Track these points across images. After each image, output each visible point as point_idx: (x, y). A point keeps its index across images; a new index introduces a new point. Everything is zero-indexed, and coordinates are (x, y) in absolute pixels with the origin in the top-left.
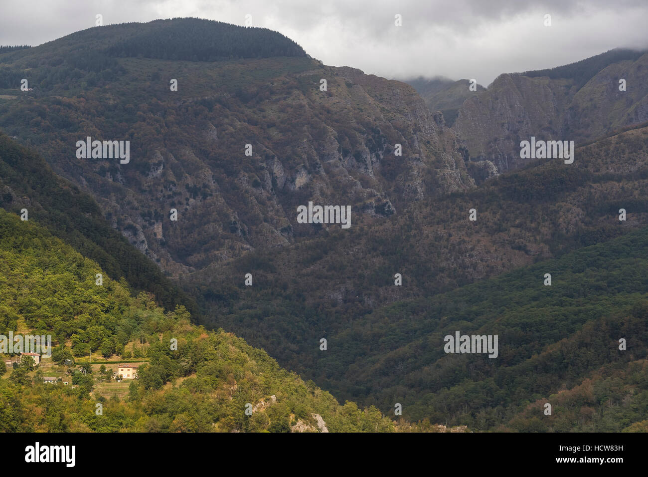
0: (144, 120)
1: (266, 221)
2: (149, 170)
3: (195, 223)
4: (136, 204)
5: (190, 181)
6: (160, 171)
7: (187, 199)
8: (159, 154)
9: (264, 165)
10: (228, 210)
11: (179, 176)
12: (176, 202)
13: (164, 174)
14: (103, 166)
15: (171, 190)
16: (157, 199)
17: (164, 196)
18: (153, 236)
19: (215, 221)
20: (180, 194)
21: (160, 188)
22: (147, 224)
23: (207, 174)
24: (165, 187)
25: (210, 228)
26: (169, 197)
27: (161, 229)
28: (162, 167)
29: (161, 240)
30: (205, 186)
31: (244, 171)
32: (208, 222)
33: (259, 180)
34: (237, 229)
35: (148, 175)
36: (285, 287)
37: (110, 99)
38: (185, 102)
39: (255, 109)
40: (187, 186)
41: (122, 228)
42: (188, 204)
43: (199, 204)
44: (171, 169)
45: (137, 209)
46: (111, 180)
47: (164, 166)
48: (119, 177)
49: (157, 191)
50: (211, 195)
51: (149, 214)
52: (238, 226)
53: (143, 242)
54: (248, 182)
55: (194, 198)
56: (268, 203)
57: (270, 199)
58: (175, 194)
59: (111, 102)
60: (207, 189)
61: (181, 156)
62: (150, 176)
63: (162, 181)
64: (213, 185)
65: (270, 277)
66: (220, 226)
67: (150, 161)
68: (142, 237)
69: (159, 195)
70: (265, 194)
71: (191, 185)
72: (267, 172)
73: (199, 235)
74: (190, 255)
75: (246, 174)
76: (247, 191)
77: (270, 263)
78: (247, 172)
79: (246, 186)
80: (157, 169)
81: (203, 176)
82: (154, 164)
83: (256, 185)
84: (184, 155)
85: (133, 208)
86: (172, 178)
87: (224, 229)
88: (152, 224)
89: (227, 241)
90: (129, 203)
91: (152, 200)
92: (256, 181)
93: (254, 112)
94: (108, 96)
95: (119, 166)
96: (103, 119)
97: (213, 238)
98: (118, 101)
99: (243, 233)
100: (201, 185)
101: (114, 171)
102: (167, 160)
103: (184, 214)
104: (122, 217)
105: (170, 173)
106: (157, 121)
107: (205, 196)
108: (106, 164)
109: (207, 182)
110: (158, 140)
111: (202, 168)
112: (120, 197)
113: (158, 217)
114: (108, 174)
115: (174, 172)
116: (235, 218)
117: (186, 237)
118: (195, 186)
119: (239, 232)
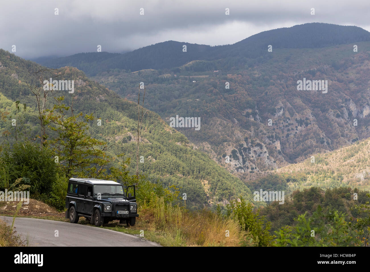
0: (274, 85)
1: (342, 136)
2: (275, 112)
3: (301, 139)
4: (265, 132)
5: (298, 117)
6: (281, 112)
7: (296, 127)
8: (281, 103)
9: (344, 105)
10: (319, 131)
11: (292, 115)
12: (290, 129)
13: (283, 114)
14: (248, 112)
15: (287, 122)
16: (280, 128)
17: (284, 126)
18: (274, 148)
19: (312, 138)
20: (292, 124)
21: (282, 122)
22: (271, 142)
23: (309, 113)
24: (284, 121)
25: (308, 142)
26: (287, 126)
27: (279, 145)
28: (282, 110)
29: (279, 150)
30: (307, 119)
31: (331, 109)
32: (308, 139)
33: (340, 113)
34: (324, 142)
35: (275, 115)
37: (256, 74)
38: (299, 72)
39: (342, 73)
40: (296, 120)
41: (254, 146)
42: (297, 130)
43: (304, 129)
44: (288, 110)
45: (265, 134)
46: (253, 119)
47: (284, 110)
48: (258, 117)
49: (280, 123)
50: (310, 124)
51: (272, 137)
52: (325, 140)
53: (266, 152)
54: (334, 115)
55: (301, 126)
56: (345, 126)
57: (346, 124)
58: (290, 124)
59: (257, 76)
60: (308, 121)
61: (294, 103)
62: (276, 116)
63: (283, 117)
64: (311, 118)
66: (314, 140)
67: (276, 107)
68: (265, 149)
69: (281, 125)
70: (343, 121)
71: (298, 119)
72: (345, 108)
73: (303, 146)
74: (297, 158)
75: (333, 111)
76: (333, 120)
78: (333, 109)
79: (333, 117)
80: (280, 111)
81: (306, 114)
82: (278, 109)
83: (338, 116)
84: (296, 102)
85: (263, 134)
86: (287, 115)
87: (317, 142)
88: (274, 142)
89: (316, 149)
90: (261, 131)
91: (277, 128)
92: (338, 114)
93: (342, 75)
94: (255, 72)
95: (257, 111)
96: (251, 85)
97: (309, 148)
98: (261, 74)
99: (328, 143)
100: (305, 119)
101: (254, 114)
102: (286, 106)
103: (295, 135)
104: (254, 139)
105: (287, 113)
106: (281, 85)
107: (307, 124)
108: (250, 111)
109: (308, 116)
110: (280, 95)
111: (306, 109)
112: (256, 128)
113: (277, 138)
114: (251, 116)
115: (289, 113)
116: (323, 135)
117: (295, 148)
118: (301, 119)
119: (325, 144)
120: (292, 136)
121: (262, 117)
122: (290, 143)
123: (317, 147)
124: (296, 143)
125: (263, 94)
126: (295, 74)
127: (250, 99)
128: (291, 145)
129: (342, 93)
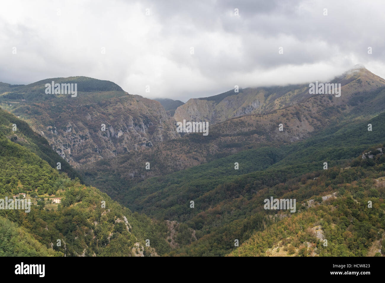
0: (65, 112)
1: (107, 148)
2: (66, 129)
3: (82, 148)
4: (61, 141)
5: (81, 134)
6: (70, 130)
7: (80, 140)
8: (70, 124)
9: (107, 128)
10: (94, 144)
11: (77, 132)
12: (76, 141)
13: (72, 131)
15: (74, 137)
16: (69, 140)
17: (71, 139)
18: (67, 153)
19: (89, 148)
20: (77, 138)
21: (70, 136)
22: (65, 148)
23: (87, 131)
24: (72, 136)
25: (87, 150)
26: (73, 139)
27: (70, 150)
28: (71, 128)
29: (70, 154)
30: (86, 135)
31: (100, 130)
32: (87, 148)
33: (105, 133)
34: (97, 151)
35: (66, 131)
36: (114, 171)
38: (80, 106)
39: (104, 109)
40: (80, 136)
41: (56, 150)
42: (80, 142)
43: (84, 142)
44: (74, 129)
45: (62, 143)
46: (52, 133)
47: (72, 128)
48: (56, 131)
50: (88, 139)
51: (66, 145)
53: (64, 155)
54: (101, 134)
55: (82, 140)
56: (108, 142)
57: (109, 140)
58: (75, 138)
59: (53, 105)
60: (87, 137)
61: (78, 125)
63: (71, 133)
64: (89, 135)
65: (108, 167)
66: (91, 149)
68: (63, 153)
69: (70, 138)
70: (107, 139)
72: (108, 131)
73: (83, 152)
74: (80, 160)
75: (101, 132)
76: (101, 137)
77: (109, 163)
80: (69, 129)
81: (85, 132)
82: (68, 127)
83: (104, 135)
84: (79, 124)
85: (60, 143)
86: (74, 132)
87: (93, 151)
88: (67, 148)
89: (93, 155)
90: (59, 141)
93: (104, 110)
94: (52, 103)
95: (55, 128)
96: (50, 111)
97: (88, 154)
98: (56, 105)
99: (99, 152)
100: (85, 135)
101: (54, 130)
102: (73, 126)
103: (78, 145)
104: (56, 146)
105: (74, 130)
106: (70, 112)
107: (86, 139)
108: (51, 127)
109: (87, 134)
110: (70, 119)
111: (85, 129)
112: (56, 139)
113: (69, 146)
114: (52, 131)
115: (75, 130)
116: (96, 147)
117: (79, 153)
118: (83, 135)
119: (98, 152)
120: (77, 145)
121: (58, 132)
122: (75, 150)
123: (93, 154)
124: (79, 150)
125: (59, 117)
126: (77, 106)
127: (51, 119)
128: (76, 151)
129: (106, 121)
